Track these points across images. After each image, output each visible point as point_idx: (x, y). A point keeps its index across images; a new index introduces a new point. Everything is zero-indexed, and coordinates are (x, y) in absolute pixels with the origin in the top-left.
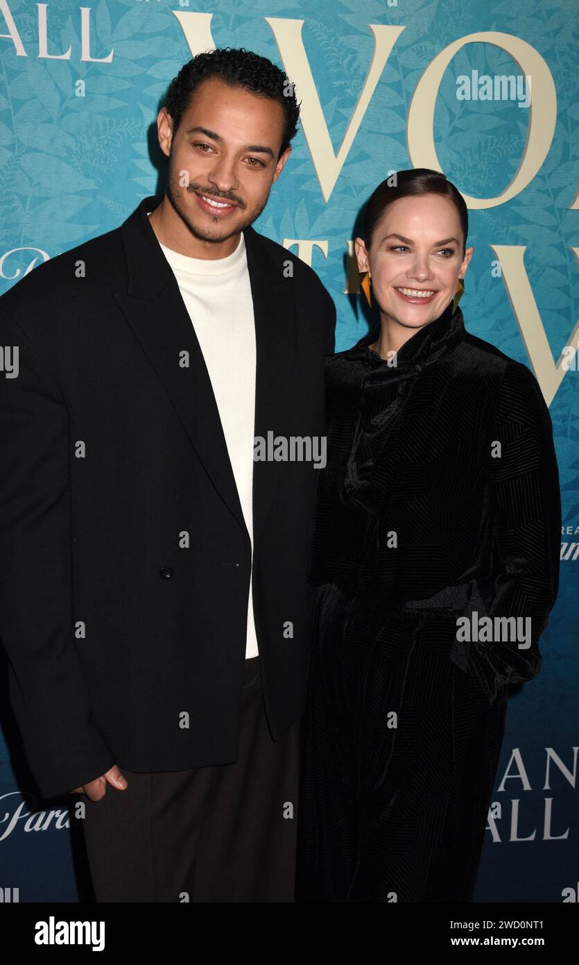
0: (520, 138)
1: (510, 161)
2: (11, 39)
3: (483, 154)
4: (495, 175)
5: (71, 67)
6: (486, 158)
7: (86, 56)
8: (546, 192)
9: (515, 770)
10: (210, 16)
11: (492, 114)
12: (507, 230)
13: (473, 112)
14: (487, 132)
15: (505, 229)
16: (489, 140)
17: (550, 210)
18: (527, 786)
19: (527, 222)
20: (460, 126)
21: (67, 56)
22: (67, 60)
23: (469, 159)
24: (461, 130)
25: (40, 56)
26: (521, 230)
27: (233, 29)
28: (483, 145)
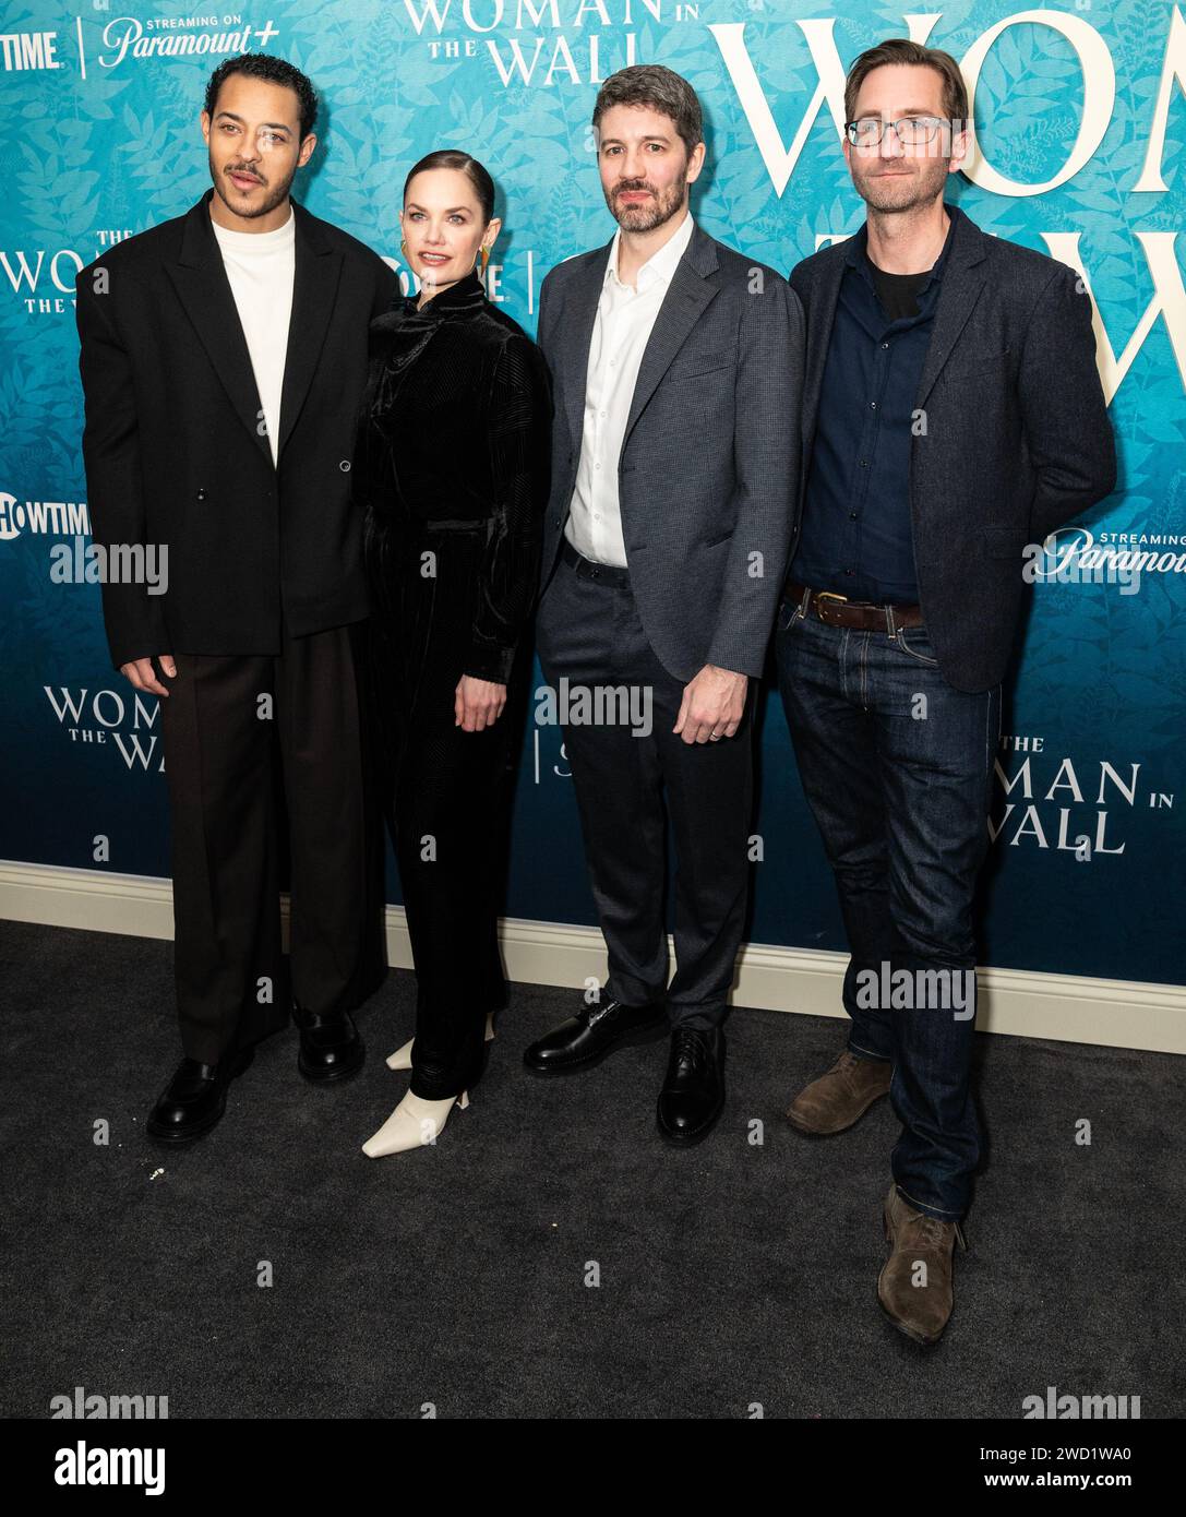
0: (1075, 119)
1: (1063, 144)
3: (1033, 138)
4: (1046, 160)
6: (1036, 143)
8: (1107, 175)
9: (1065, 779)
10: (742, 25)
11: (1043, 96)
12: (1062, 216)
13: (1020, 96)
14: (1039, 115)
15: (1058, 216)
16: (1039, 124)
17: (1111, 194)
18: (1078, 797)
19: (1084, 208)
20: (1005, 111)
23: (1017, 144)
24: (1007, 115)
26: (1077, 216)
27: (767, 37)
28: (1032, 130)
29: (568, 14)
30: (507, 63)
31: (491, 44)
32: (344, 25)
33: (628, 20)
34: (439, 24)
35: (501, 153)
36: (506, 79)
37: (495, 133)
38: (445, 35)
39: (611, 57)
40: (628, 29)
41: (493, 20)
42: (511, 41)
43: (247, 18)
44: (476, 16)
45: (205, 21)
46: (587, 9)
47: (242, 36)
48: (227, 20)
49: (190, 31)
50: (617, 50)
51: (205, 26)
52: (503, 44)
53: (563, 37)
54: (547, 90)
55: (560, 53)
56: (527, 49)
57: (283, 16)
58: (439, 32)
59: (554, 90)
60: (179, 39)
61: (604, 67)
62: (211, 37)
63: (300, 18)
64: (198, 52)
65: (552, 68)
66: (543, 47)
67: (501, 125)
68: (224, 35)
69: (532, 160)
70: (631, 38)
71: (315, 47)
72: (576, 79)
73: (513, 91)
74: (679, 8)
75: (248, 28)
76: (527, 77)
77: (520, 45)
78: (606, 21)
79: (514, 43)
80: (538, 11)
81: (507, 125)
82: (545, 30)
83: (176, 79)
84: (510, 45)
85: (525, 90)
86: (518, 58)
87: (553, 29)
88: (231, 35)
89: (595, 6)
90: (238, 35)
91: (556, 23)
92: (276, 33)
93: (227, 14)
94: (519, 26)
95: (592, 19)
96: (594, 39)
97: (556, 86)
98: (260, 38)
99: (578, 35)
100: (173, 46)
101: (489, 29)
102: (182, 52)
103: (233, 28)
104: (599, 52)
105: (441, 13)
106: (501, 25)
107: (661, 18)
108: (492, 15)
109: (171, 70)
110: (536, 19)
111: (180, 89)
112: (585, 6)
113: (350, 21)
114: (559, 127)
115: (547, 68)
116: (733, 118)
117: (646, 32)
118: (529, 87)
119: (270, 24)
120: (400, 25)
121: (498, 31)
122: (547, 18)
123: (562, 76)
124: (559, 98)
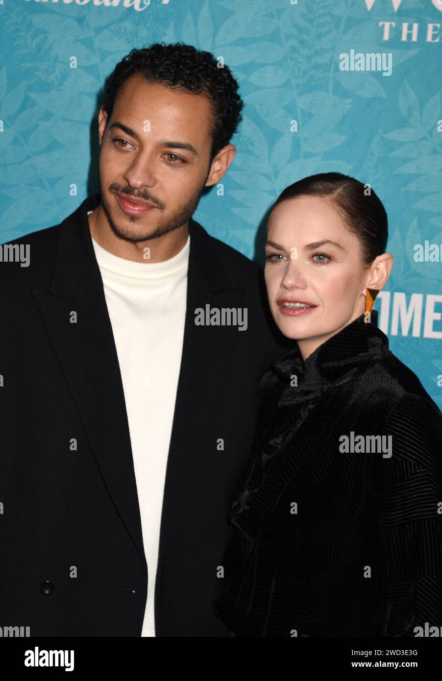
38: (403, 14)
58: (395, 8)
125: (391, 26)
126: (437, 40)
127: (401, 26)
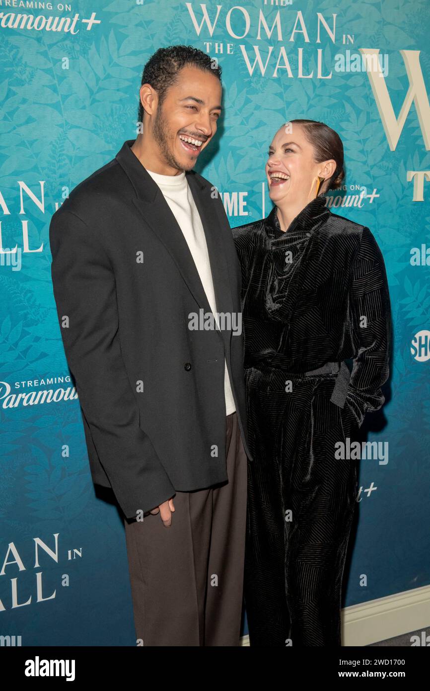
2: (286, 68)
5: (313, 82)
7: (320, 76)
21: (311, 76)
22: (311, 78)
25: (299, 77)
29: (286, 34)
30: (252, 60)
31: (243, 47)
32: (148, 23)
33: (318, 41)
34: (211, 31)
35: (247, 119)
36: (251, 71)
37: (244, 106)
38: (215, 38)
39: (310, 62)
40: (319, 46)
41: (244, 32)
42: (254, 46)
43: (76, 9)
44: (234, 28)
45: (41, 5)
46: (296, 31)
47: (72, 21)
48: (60, 7)
49: (29, 11)
50: (312, 58)
51: (42, 8)
52: (249, 49)
53: (283, 47)
54: (275, 80)
55: (282, 57)
56: (264, 52)
57: (104, 10)
58: (211, 35)
59: (278, 80)
60: (19, 16)
61: (305, 68)
62: (47, 18)
63: (117, 13)
64: (36, 28)
65: (277, 66)
66: (272, 52)
67: (248, 101)
68: (57, 19)
69: (265, 124)
70: (320, 51)
71: (127, 36)
72: (290, 75)
73: (255, 80)
74: (344, 36)
75: (77, 15)
76: (263, 71)
77: (259, 50)
78: (307, 40)
79: (256, 48)
80: (270, 29)
81: (252, 101)
82: (273, 41)
83: (17, 47)
84: (254, 49)
85: (262, 79)
86: (258, 58)
87: (278, 42)
88: (63, 19)
89: (302, 30)
90: (69, 20)
91: (280, 38)
92: (99, 22)
93: (60, 3)
94: (259, 38)
95: (299, 37)
96: (300, 50)
97: (280, 78)
98: (87, 24)
99: (292, 45)
100: (14, 21)
101: (242, 37)
102: (22, 27)
103: (64, 14)
104: (303, 59)
105: (212, 23)
106: (248, 35)
107: (335, 41)
108: (243, 28)
109: (13, 40)
110: (269, 34)
111: (19, 56)
112: (296, 30)
113: (152, 21)
114: (280, 104)
115: (274, 66)
116: (369, 103)
117: (328, 49)
118: (264, 77)
119: (94, 14)
120: (185, 27)
121: (246, 39)
122: (275, 34)
123: (283, 72)
124: (281, 86)
125: (210, 44)
126: (232, 53)
127: (215, 45)
